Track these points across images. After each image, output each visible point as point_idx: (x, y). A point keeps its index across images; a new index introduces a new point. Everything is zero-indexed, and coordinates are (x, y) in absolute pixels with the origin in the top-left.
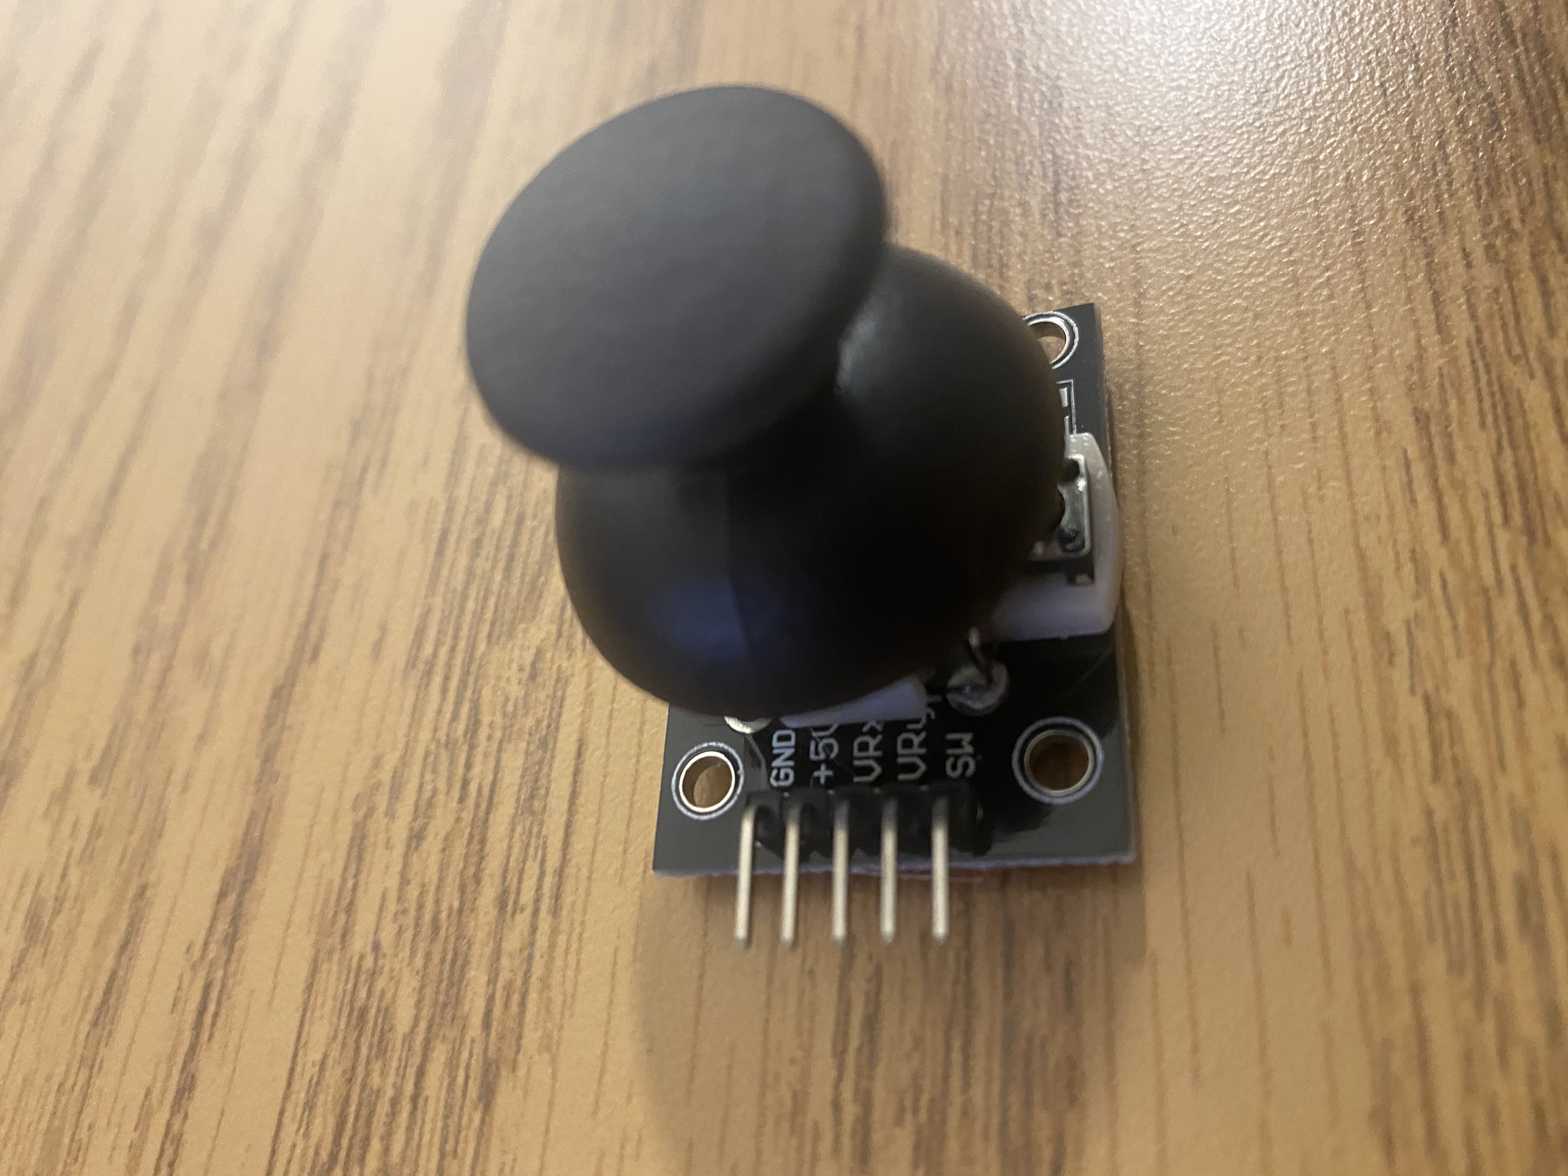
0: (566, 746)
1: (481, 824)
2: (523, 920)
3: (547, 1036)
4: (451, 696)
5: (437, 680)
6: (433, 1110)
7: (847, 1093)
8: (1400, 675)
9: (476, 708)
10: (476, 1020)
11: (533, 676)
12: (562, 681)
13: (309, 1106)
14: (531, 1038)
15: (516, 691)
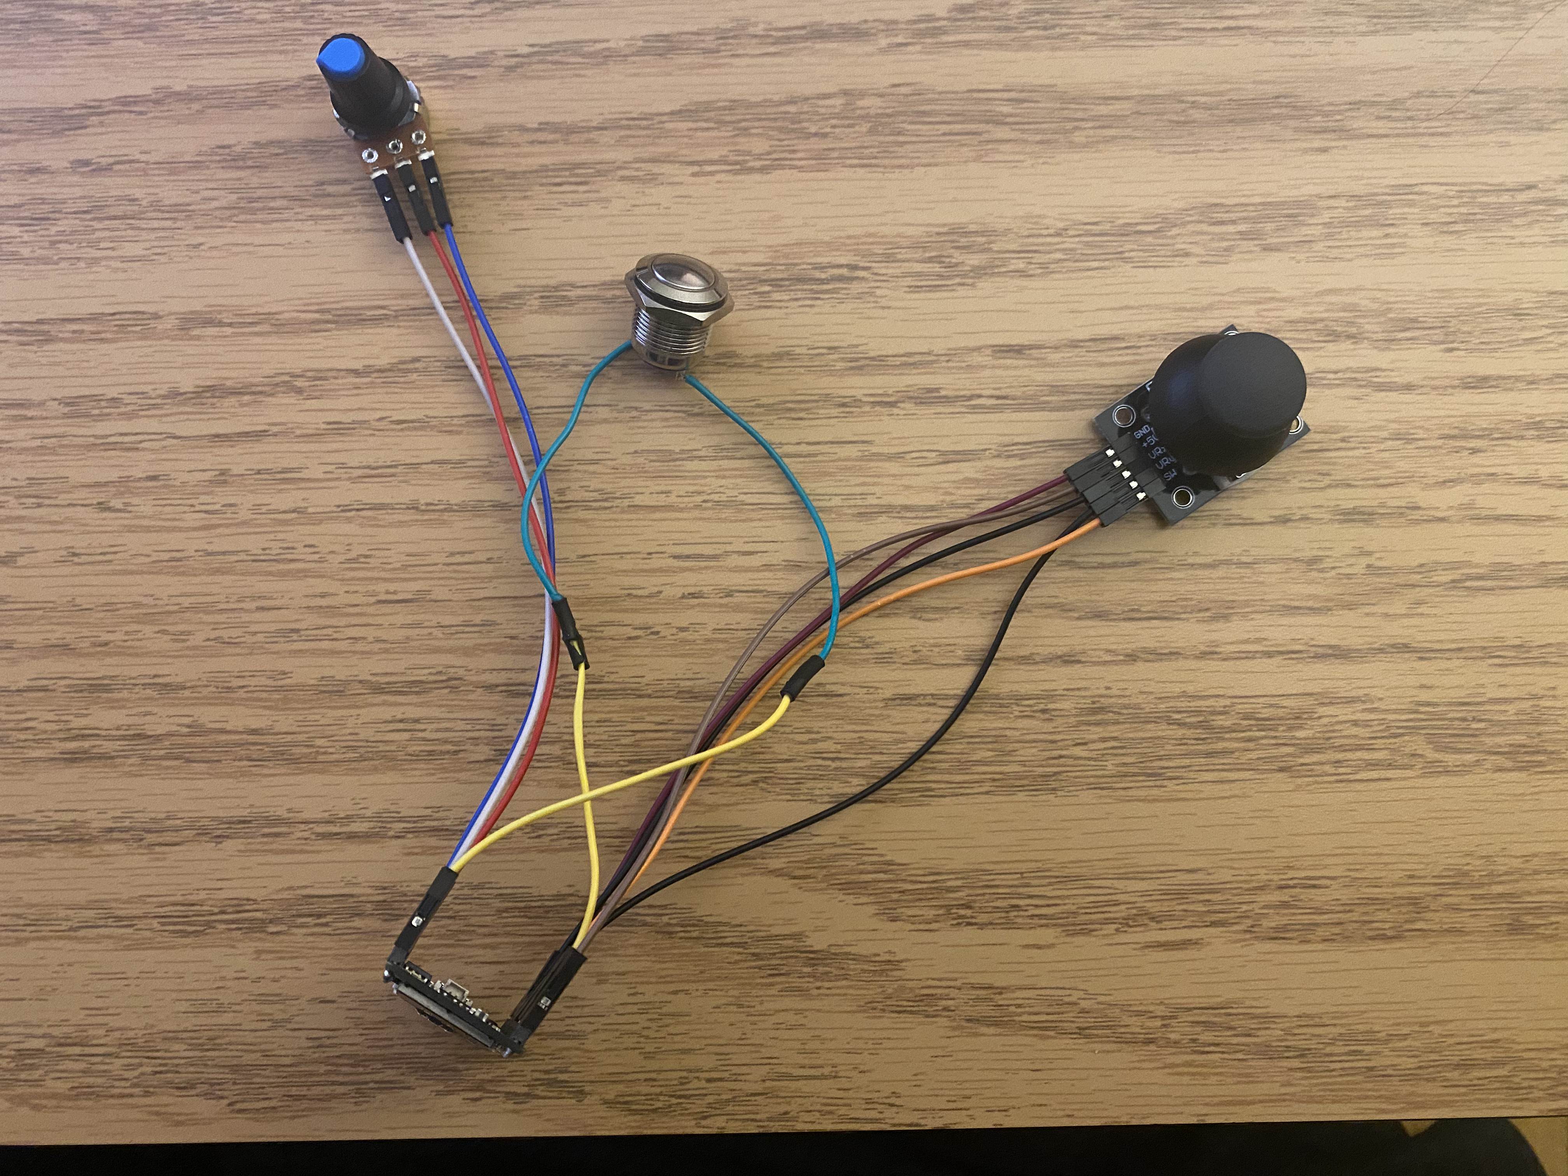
0: (1390, 774)
1: (1359, 748)
2: (1333, 771)
3: (1300, 786)
4: (1405, 724)
5: (1412, 716)
6: (1274, 752)
7: (1295, 881)
8: (1417, 1028)
9: (1402, 735)
10: (1302, 761)
11: (1413, 755)
12: (1411, 767)
13: (1271, 706)
14: (1299, 781)
15: (1407, 750)
